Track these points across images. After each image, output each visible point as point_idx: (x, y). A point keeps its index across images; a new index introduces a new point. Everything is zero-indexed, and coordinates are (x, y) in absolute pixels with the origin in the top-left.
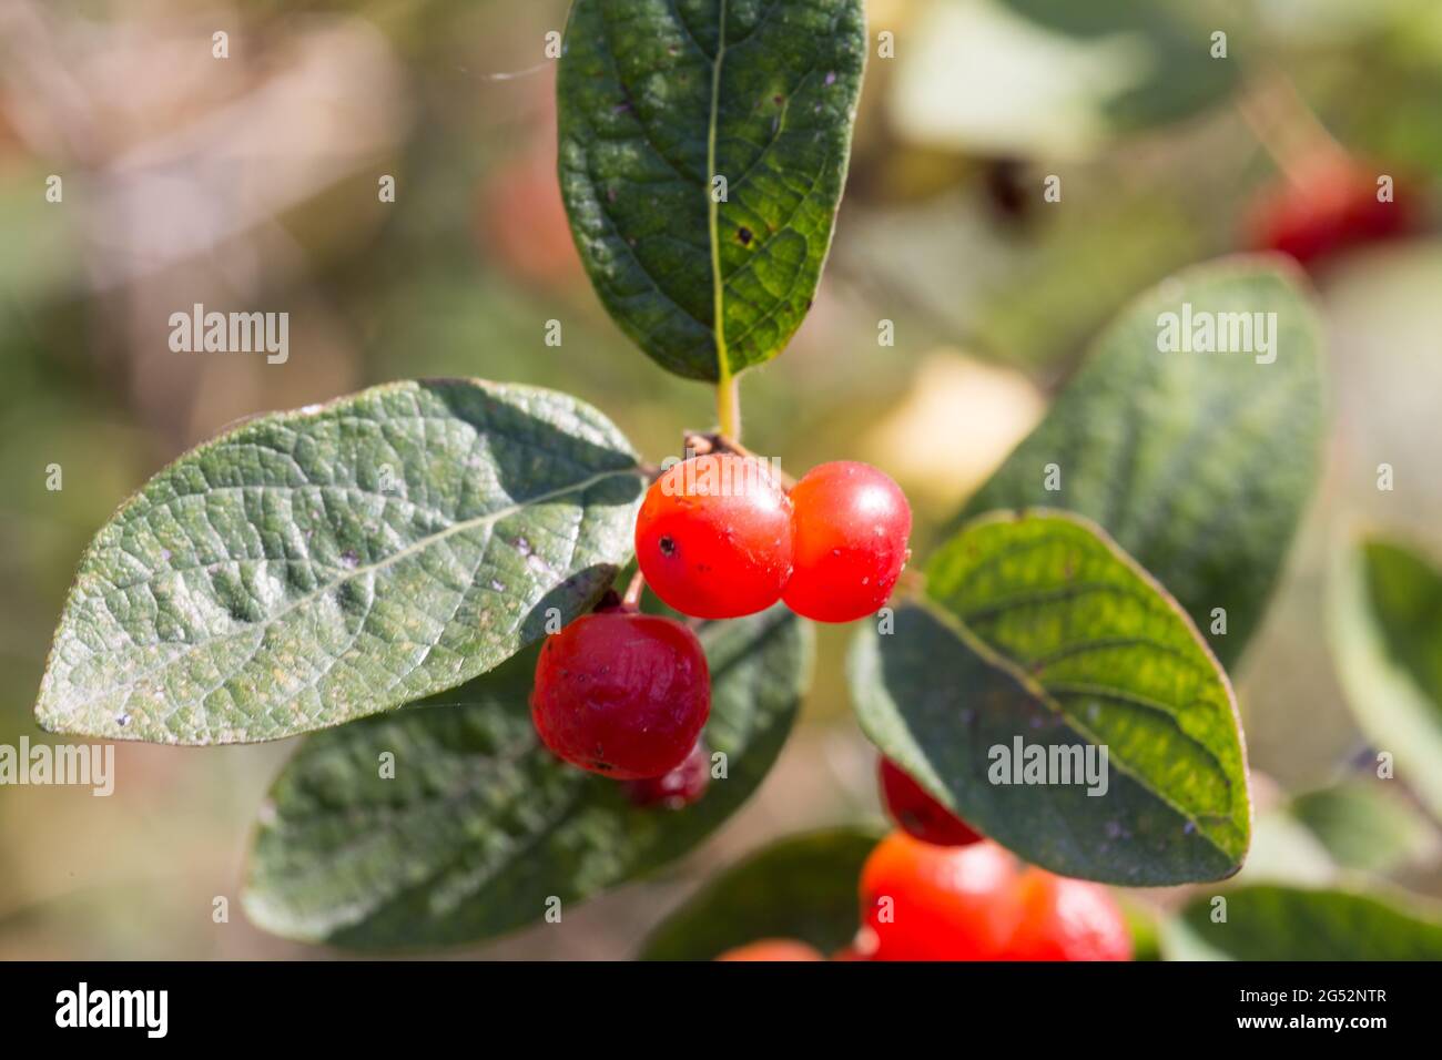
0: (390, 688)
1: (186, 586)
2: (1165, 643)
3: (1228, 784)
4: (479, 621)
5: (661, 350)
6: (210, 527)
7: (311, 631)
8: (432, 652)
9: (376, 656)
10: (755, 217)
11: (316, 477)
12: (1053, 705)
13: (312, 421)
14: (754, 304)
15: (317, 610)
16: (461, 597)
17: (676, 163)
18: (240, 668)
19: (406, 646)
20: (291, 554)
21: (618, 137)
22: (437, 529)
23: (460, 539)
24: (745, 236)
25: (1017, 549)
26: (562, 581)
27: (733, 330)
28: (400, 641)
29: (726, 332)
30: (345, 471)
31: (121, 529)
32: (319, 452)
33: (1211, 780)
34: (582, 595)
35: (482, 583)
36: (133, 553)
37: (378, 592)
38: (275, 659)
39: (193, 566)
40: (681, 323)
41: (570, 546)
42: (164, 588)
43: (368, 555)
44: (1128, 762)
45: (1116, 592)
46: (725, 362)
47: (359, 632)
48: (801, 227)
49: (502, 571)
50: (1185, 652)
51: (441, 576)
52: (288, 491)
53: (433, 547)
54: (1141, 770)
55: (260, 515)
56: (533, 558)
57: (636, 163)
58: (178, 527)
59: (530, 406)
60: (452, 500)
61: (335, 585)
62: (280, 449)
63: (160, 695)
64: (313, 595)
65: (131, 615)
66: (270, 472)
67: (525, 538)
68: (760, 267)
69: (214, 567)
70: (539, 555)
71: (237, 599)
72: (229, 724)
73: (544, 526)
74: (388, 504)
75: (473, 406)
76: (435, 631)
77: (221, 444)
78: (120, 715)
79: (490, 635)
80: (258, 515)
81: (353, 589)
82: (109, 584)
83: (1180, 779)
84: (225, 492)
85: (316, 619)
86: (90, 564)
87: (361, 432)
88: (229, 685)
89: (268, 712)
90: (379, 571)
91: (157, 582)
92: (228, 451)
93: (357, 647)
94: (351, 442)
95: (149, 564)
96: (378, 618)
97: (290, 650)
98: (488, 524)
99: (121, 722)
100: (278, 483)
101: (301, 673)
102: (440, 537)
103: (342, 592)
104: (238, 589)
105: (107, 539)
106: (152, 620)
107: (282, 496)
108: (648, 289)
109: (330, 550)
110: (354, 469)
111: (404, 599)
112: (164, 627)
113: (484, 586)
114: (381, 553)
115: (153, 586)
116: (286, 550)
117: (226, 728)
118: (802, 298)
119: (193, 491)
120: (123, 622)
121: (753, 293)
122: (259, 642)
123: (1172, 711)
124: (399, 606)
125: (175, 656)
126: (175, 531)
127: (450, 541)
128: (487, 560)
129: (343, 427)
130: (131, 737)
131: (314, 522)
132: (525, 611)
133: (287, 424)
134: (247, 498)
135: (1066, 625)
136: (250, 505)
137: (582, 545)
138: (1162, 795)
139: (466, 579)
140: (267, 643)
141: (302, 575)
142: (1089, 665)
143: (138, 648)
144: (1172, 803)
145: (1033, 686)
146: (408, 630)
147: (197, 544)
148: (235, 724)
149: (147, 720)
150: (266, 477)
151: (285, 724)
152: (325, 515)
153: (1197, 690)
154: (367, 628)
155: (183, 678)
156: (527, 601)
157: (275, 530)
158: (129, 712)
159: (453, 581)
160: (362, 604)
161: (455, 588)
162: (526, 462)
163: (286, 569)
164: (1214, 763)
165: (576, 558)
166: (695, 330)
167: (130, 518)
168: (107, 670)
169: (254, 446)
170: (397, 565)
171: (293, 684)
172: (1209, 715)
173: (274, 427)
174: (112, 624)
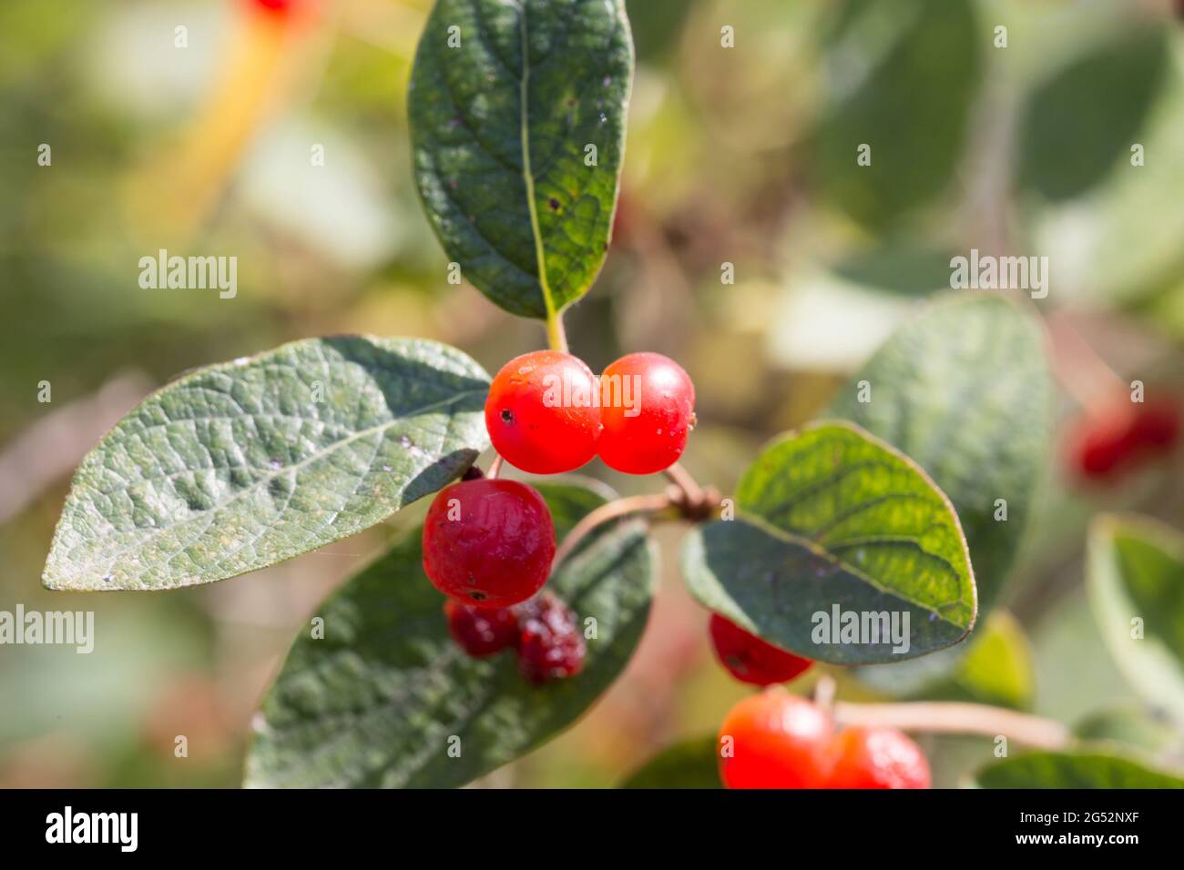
0: (307, 540)
1: (155, 489)
2: (906, 492)
3: (957, 578)
4: (373, 492)
5: (500, 296)
6: (171, 448)
7: (249, 512)
8: (339, 516)
9: (297, 522)
10: (561, 190)
11: (248, 409)
12: (832, 558)
13: (243, 369)
14: (566, 254)
15: (253, 498)
16: (360, 479)
17: (499, 157)
18: (196, 539)
19: (319, 513)
20: (232, 463)
21: (455, 142)
22: (341, 437)
23: (358, 443)
24: (555, 205)
25: (800, 457)
26: (436, 461)
27: (553, 275)
28: (315, 510)
29: (549, 278)
30: (271, 404)
31: (103, 452)
32: (251, 391)
33: (946, 579)
34: (451, 469)
35: (376, 468)
36: (112, 469)
37: (299, 483)
38: (221, 530)
39: (158, 475)
40: (514, 276)
41: (441, 439)
42: (137, 491)
43: (289, 458)
44: (886, 585)
45: (870, 465)
46: (550, 302)
47: (285, 508)
48: (594, 190)
49: (390, 459)
50: (921, 494)
51: (345, 468)
52: (229, 420)
53: (339, 450)
54: (897, 589)
55: (208, 439)
56: (413, 448)
57: (469, 160)
58: (146, 449)
59: (409, 350)
60: (352, 417)
61: (267, 480)
62: (220, 391)
63: (136, 561)
64: (250, 489)
65: (113, 511)
66: (213, 407)
67: (408, 436)
68: (568, 226)
69: (175, 476)
70: (417, 446)
71: (193, 495)
72: (187, 574)
73: (422, 427)
74: (304, 423)
75: (363, 353)
76: (341, 503)
77: (176, 389)
78: (106, 576)
79: (382, 499)
80: (206, 438)
81: (280, 481)
82: (96, 491)
83: (925, 585)
84: (180, 424)
85: (252, 504)
86: (81, 478)
87: (281, 375)
88: (188, 550)
89: (216, 563)
90: (299, 469)
91: (133, 488)
92: (180, 393)
93: (282, 518)
94: (273, 382)
95: (126, 476)
96: (298, 498)
97: (233, 524)
98: (380, 431)
99: (107, 580)
100: (220, 414)
101: (241, 537)
102: (343, 443)
103: (271, 485)
104: (193, 488)
105: (93, 461)
106: (130, 514)
107: (223, 423)
108: (486, 253)
109: (262, 457)
110: (277, 401)
111: (317, 485)
112: (139, 518)
113: (377, 470)
114: (300, 456)
115: (129, 491)
116: (229, 461)
117: (186, 577)
118: (600, 242)
119: (157, 423)
120: (108, 516)
121: (565, 246)
122: (210, 521)
123: (915, 539)
124: (315, 490)
125: (147, 537)
126: (144, 452)
127: (352, 445)
128: (379, 454)
129: (267, 373)
130: (115, 588)
131: (249, 440)
132: (408, 481)
133: (224, 372)
134: (197, 426)
135: (837, 499)
136: (200, 431)
137: (450, 437)
138: (913, 601)
139: (364, 468)
140: (216, 522)
141: (241, 476)
142: (855, 524)
143: (119, 533)
144: (920, 604)
145: (817, 549)
146: (320, 503)
147: (161, 460)
148: (191, 572)
149: (126, 577)
150: (211, 411)
151: (229, 570)
152: (257, 434)
153: (931, 517)
154: (291, 505)
155: (153, 549)
156: (409, 475)
157: (220, 447)
158: (112, 573)
159: (355, 470)
160: (287, 491)
161: (356, 474)
162: (407, 387)
163: (229, 473)
164: (947, 566)
165: (446, 445)
166: (526, 280)
167: (109, 444)
168: (97, 550)
169: (200, 389)
170: (312, 464)
171: (235, 545)
172: (940, 532)
173: (215, 375)
174: (99, 518)
